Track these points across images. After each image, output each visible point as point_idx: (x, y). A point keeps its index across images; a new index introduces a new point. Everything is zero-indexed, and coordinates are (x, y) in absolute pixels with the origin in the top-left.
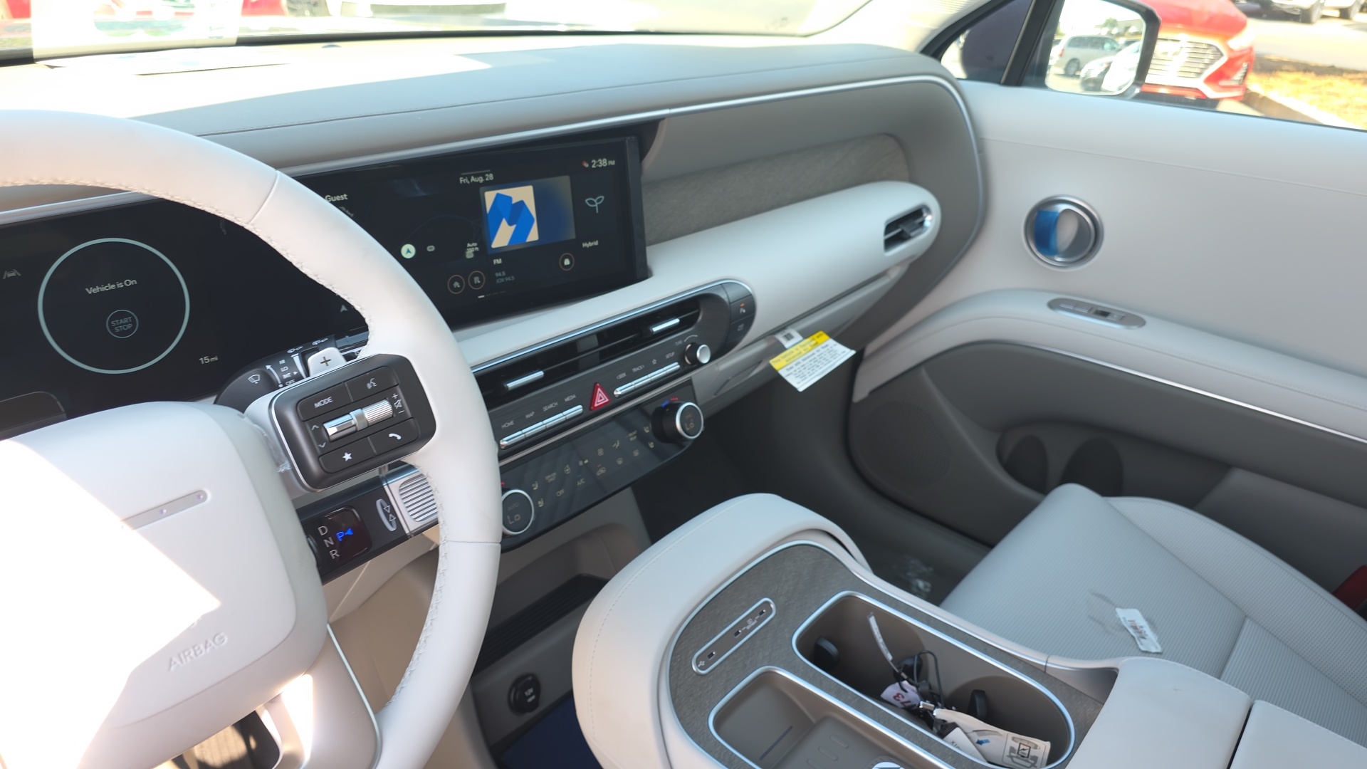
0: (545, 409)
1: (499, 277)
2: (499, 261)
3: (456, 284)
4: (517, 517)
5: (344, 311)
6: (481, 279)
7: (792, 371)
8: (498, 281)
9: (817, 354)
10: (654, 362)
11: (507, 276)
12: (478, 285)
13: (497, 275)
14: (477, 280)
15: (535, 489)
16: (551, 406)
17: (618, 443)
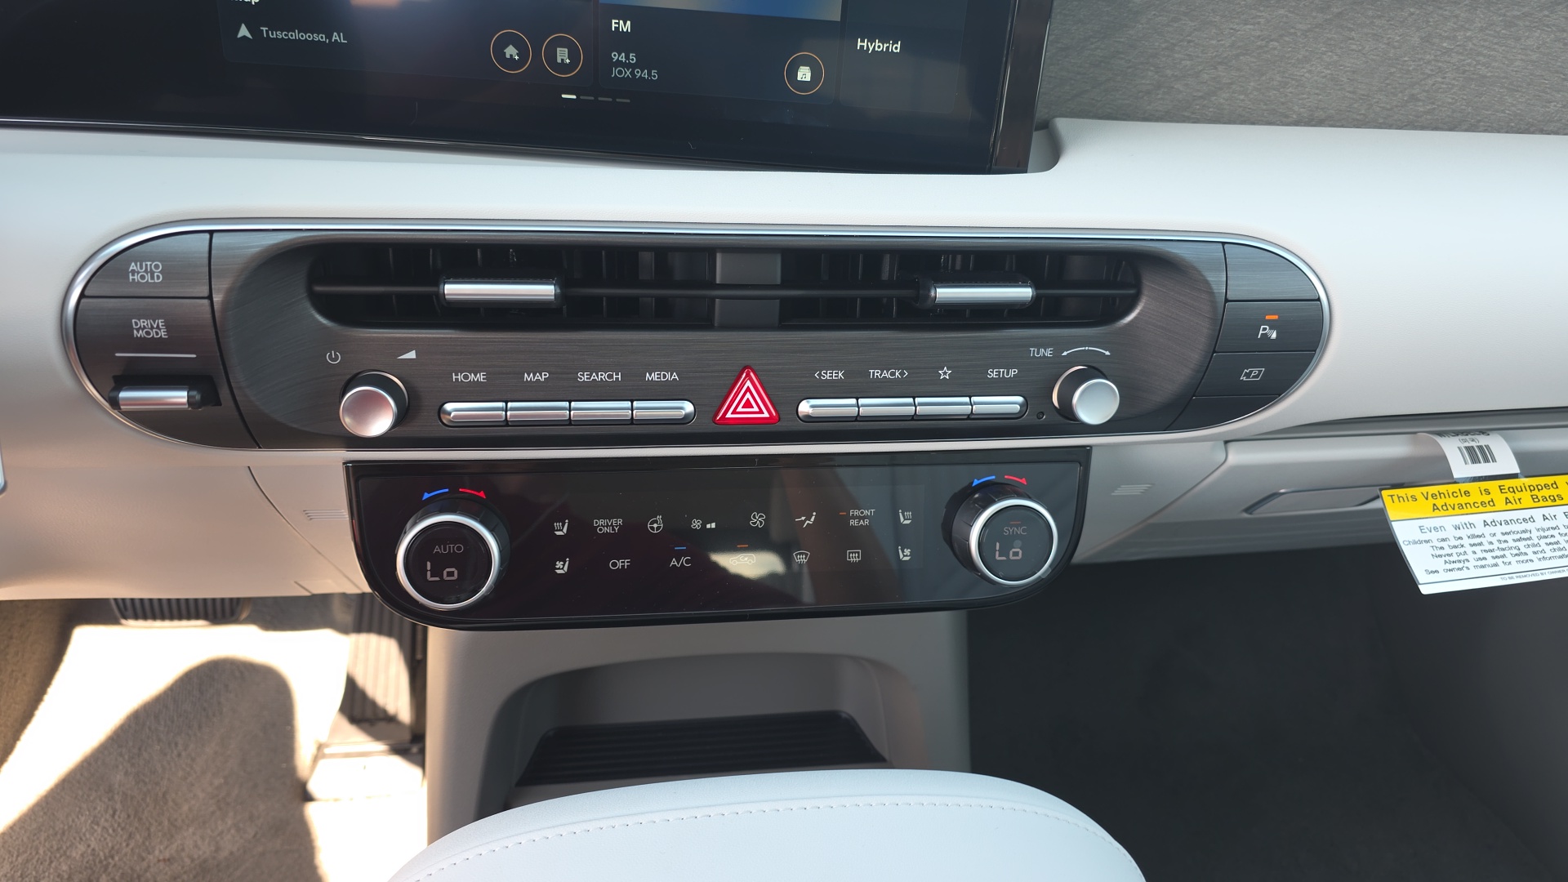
0: (584, 377)
1: (619, 63)
2: (626, 27)
3: (511, 51)
4: (450, 574)
5: (244, 37)
6: (573, 55)
7: (1434, 536)
8: (615, 72)
9: (1540, 523)
10: (945, 373)
11: (640, 65)
12: (563, 67)
13: (615, 56)
14: (562, 55)
15: (558, 533)
16: (602, 376)
17: (813, 519)
